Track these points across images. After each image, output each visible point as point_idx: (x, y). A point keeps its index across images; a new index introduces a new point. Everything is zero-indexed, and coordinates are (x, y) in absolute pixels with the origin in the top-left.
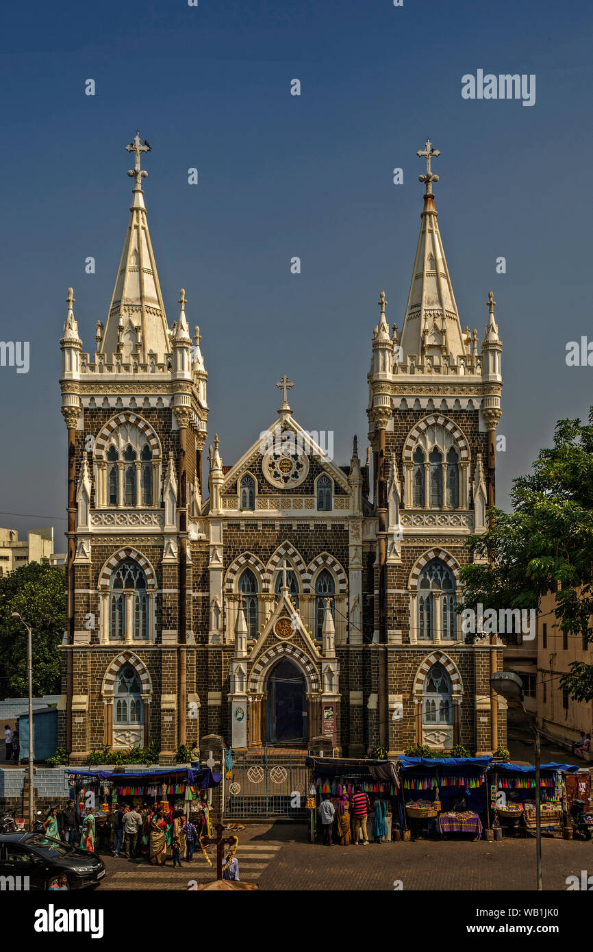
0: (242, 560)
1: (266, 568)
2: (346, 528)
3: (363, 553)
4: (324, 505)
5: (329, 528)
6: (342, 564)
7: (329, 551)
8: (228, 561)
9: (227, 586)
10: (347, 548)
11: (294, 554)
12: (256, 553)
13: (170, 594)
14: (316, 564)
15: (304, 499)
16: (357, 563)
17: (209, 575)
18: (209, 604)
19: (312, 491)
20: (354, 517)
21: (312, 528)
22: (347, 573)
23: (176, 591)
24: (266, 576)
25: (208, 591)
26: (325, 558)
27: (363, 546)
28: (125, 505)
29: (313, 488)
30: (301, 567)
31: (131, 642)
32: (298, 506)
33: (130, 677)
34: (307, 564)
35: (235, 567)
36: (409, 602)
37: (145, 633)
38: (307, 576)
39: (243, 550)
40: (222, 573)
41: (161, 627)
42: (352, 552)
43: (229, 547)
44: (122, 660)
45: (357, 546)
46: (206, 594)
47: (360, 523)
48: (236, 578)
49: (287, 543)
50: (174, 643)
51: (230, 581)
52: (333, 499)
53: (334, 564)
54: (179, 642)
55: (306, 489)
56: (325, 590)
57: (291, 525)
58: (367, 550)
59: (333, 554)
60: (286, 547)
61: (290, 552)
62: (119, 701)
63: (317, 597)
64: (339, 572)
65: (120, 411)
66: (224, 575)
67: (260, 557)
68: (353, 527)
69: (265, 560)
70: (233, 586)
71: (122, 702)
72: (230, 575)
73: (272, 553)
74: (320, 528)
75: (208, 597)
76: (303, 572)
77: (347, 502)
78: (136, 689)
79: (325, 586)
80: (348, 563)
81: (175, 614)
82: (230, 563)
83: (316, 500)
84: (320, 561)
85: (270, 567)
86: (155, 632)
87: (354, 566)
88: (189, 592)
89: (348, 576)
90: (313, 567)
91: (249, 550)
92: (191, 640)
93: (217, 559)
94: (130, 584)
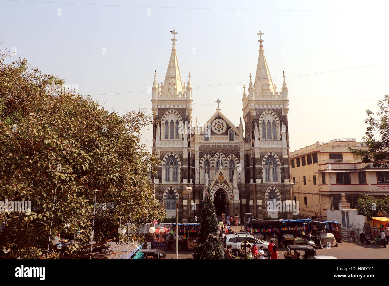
0: (205, 156)
1: (213, 159)
2: (239, 146)
3: (244, 154)
4: (231, 139)
5: (233, 146)
6: (238, 157)
7: (233, 153)
8: (200, 157)
9: (201, 165)
10: (239, 153)
11: (222, 155)
12: (210, 154)
13: (185, 167)
14: (229, 157)
15: (225, 137)
16: (243, 157)
17: (195, 161)
18: (195, 171)
19: (228, 134)
20: (241, 143)
21: (228, 146)
22: (239, 160)
23: (187, 166)
24: (213, 161)
25: (194, 166)
26: (232, 156)
27: (244, 152)
28: (170, 139)
29: (228, 133)
30: (225, 159)
31: (172, 183)
32: (223, 139)
33: (171, 194)
34: (226, 158)
35: (203, 158)
36: (262, 169)
37: (176, 180)
38: (226, 162)
39: (205, 153)
40: (199, 161)
41: (182, 178)
42: (241, 154)
43: (201, 152)
44: (169, 189)
45: (242, 152)
46: (194, 167)
47: (243, 145)
48: (203, 162)
49: (220, 151)
50: (187, 183)
51: (201, 163)
52: (234, 137)
53: (235, 158)
54: (188, 183)
55: (226, 134)
56: (232, 166)
57: (221, 145)
58: (246, 153)
59: (235, 154)
60: (220, 152)
61: (221, 154)
62: (168, 202)
63: (230, 168)
64: (237, 160)
65: (170, 109)
66: (200, 161)
67: (211, 155)
68: (241, 145)
69: (213, 156)
70: (202, 165)
71: (169, 202)
72: (201, 161)
73: (215, 154)
74: (230, 146)
75: (195, 168)
76: (225, 160)
77: (239, 138)
78: (174, 198)
79: (232, 165)
80: (239, 157)
81: (187, 173)
82: (202, 157)
83: (229, 137)
84: (231, 157)
85: (214, 158)
86: (180, 180)
87: (241, 158)
88: (191, 166)
89: (240, 161)
90: (228, 158)
91: (207, 153)
92: (191, 182)
93: (197, 156)
94: (171, 164)
